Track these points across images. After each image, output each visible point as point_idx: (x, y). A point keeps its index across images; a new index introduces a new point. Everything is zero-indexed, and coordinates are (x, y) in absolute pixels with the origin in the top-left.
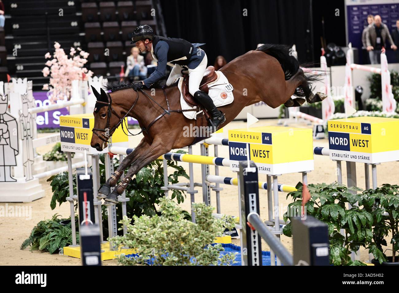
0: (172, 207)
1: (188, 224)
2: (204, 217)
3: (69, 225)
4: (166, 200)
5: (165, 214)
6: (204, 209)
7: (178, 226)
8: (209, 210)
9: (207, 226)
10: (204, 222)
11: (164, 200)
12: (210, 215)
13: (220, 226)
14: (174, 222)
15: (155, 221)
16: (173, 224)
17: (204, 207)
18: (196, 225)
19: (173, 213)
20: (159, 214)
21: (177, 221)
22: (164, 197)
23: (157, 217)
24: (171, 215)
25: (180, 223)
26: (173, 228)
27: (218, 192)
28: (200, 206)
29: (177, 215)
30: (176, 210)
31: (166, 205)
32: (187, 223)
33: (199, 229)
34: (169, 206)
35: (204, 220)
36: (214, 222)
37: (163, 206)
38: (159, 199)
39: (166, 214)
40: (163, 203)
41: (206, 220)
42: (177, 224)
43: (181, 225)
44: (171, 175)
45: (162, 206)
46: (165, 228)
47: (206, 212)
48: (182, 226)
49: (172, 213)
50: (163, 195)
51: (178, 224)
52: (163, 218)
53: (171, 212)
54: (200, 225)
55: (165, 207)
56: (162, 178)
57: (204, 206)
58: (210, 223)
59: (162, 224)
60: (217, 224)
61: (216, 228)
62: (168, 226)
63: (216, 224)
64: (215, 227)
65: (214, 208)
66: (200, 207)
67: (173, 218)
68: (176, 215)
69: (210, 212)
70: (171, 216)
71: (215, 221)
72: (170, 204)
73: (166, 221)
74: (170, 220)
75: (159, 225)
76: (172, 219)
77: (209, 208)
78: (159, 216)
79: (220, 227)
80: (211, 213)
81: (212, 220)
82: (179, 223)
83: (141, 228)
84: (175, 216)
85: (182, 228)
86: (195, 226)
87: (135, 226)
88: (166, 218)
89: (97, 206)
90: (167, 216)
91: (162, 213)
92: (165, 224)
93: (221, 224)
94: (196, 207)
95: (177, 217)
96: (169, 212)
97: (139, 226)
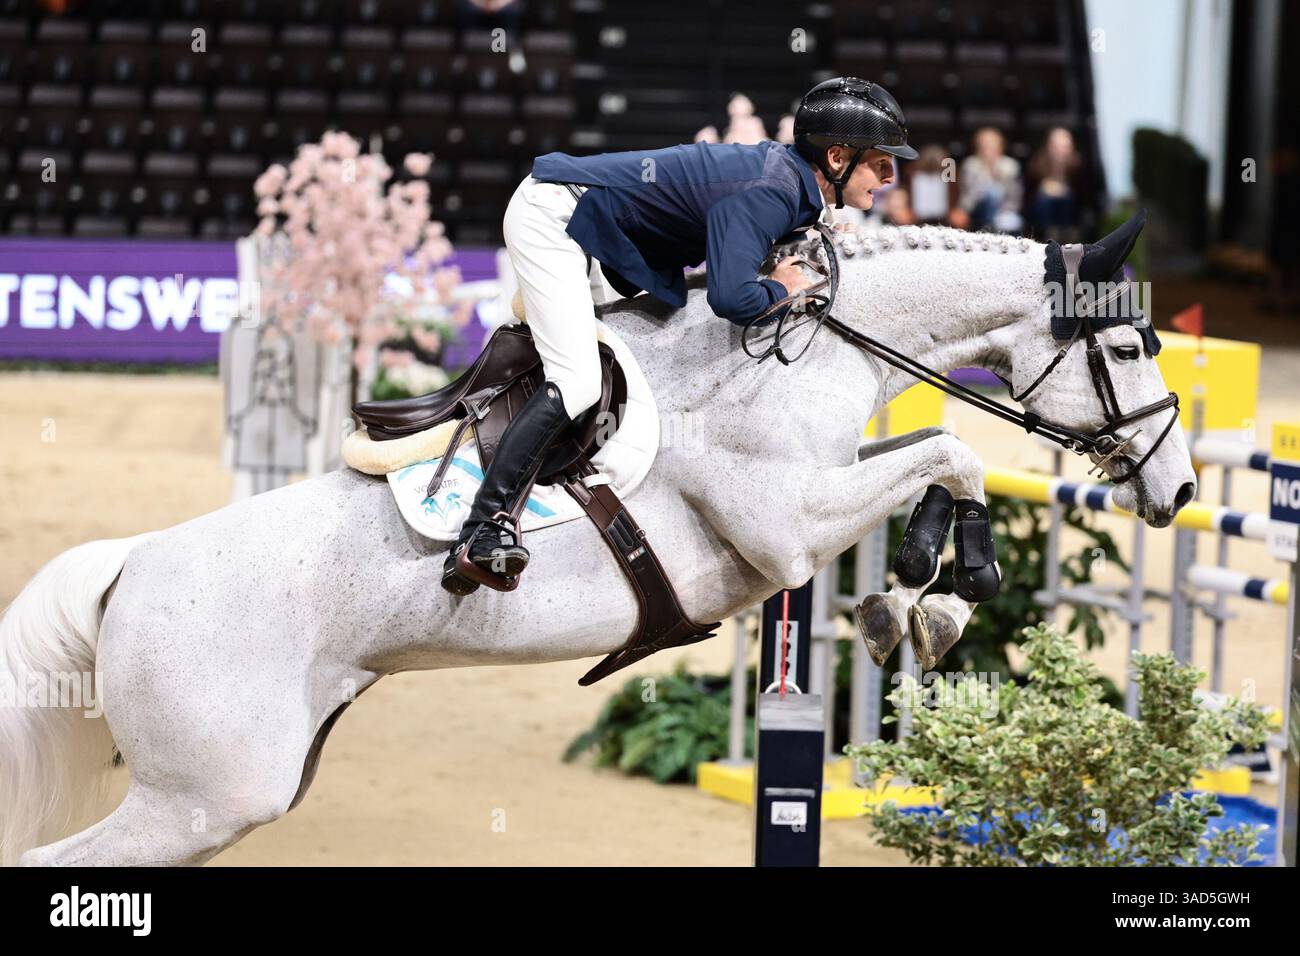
0: (1064, 659)
1: (1111, 719)
2: (1168, 702)
3: (723, 695)
4: (1049, 635)
5: (1039, 682)
6: (1168, 674)
7: (1080, 723)
8: (1185, 679)
9: (1172, 731)
10: (1165, 719)
11: (1040, 634)
12: (1189, 697)
13: (1217, 734)
14: (1066, 709)
15: (1006, 702)
16: (1064, 715)
17: (1169, 667)
18: (1139, 725)
19: (1068, 680)
20: (1022, 681)
21: (1077, 706)
22: (1041, 624)
23: (1013, 688)
24: (1060, 686)
25: (1087, 714)
26: (1061, 729)
27: (1219, 624)
28: (1156, 663)
29: (1081, 689)
30: (1077, 671)
31: (1047, 652)
32: (1108, 716)
33: (1147, 737)
34: (1054, 657)
35: (1166, 710)
36: (1199, 721)
37: (1037, 656)
38: (1025, 631)
39: (1043, 681)
40: (1037, 647)
41: (1174, 712)
42: (1076, 718)
43: (1090, 720)
44: (1071, 557)
45: (1034, 654)
46: (1035, 727)
47: (1174, 686)
48: (1092, 726)
49: (1062, 680)
50: (1040, 619)
51: (1079, 716)
52: (1033, 694)
53: (1059, 675)
54: (1152, 725)
55: (1041, 657)
56: (1041, 566)
57: (1171, 663)
58: (1184, 723)
59: (1027, 714)
60: (1208, 727)
61: (1202, 741)
62: (1045, 722)
63: (1204, 727)
64: (1199, 736)
65: (1202, 675)
66: (1156, 668)
67: (1066, 696)
68: (1077, 689)
69: (1188, 684)
70: (1060, 691)
71: (1204, 716)
72: (1059, 650)
73: (1042, 704)
74: (1053, 701)
75: (1017, 714)
76: (1062, 700)
77: (1187, 673)
78: (1018, 688)
79: (1215, 739)
80: (1190, 689)
81: (1191, 712)
82: (1082, 713)
83: (957, 722)
84: (1073, 692)
85: (1093, 731)
86: (1135, 729)
87: (937, 713)
88: (1042, 696)
89: (820, 639)
90: (1046, 689)
91: (1030, 678)
92: (1037, 712)
93: (1219, 728)
94: (1142, 667)
95: (1079, 695)
96: (1054, 675)
97: (950, 715)
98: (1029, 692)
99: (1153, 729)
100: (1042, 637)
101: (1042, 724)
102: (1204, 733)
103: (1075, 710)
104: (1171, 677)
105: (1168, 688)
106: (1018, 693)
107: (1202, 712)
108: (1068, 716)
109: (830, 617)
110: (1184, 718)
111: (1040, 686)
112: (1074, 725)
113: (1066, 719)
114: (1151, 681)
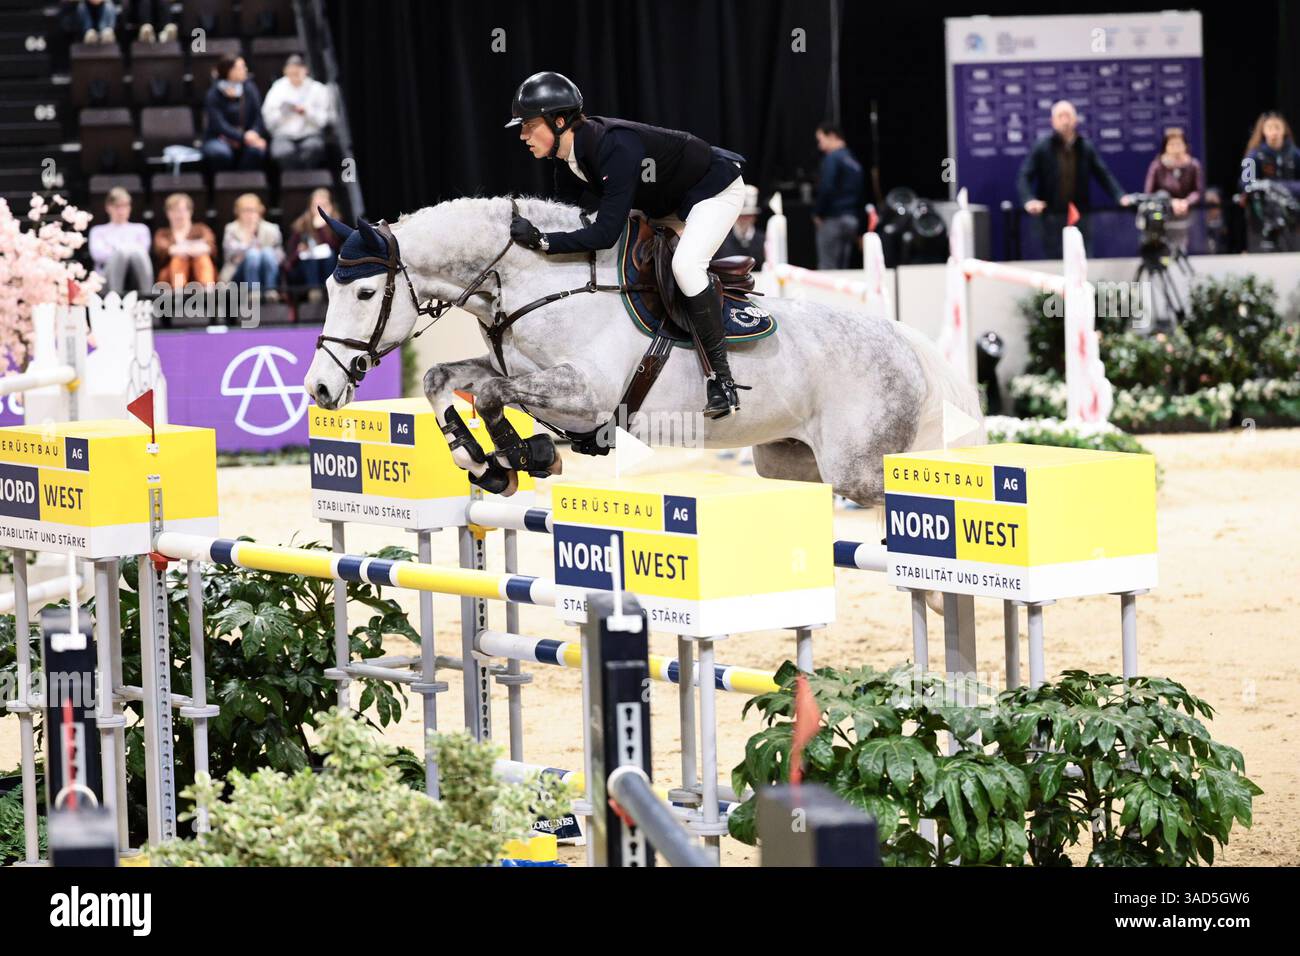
0: (359, 743)
1: (412, 801)
2: (468, 779)
3: (14, 794)
4: (342, 720)
5: (335, 767)
6: (465, 752)
7: (380, 807)
8: (484, 756)
9: (475, 809)
10: (466, 797)
11: (331, 719)
12: (488, 773)
13: (520, 808)
14: (364, 793)
15: (303, 790)
16: (363, 800)
17: (466, 744)
18: (440, 805)
19: (364, 764)
20: (316, 761)
21: (376, 790)
22: (332, 709)
23: (309, 775)
24: (356, 770)
25: (386, 797)
26: (361, 814)
27: (514, 691)
28: (453, 741)
29: (378, 772)
30: (373, 754)
31: (341, 737)
32: (408, 798)
33: (449, 817)
34: (348, 741)
35: (466, 788)
36: (501, 797)
37: (331, 742)
38: (318, 715)
39: (339, 766)
40: (330, 732)
41: (474, 790)
42: (375, 802)
43: (389, 804)
44: (359, 630)
45: (328, 738)
46: (335, 815)
47: (472, 764)
48: (392, 810)
49: (358, 764)
50: (331, 701)
51: (378, 800)
52: (329, 779)
53: (354, 760)
54: (454, 804)
55: (336, 742)
56: (330, 642)
57: (468, 740)
58: (486, 800)
59: (325, 801)
60: (511, 802)
61: (504, 817)
62: (344, 808)
63: (506, 802)
64: (501, 812)
65: (500, 750)
66: (453, 746)
67: (363, 780)
68: (374, 773)
69: (487, 760)
70: (357, 775)
71: (505, 791)
72: (352, 734)
73: (340, 789)
74: (351, 786)
75: (316, 802)
76: (359, 785)
77: (484, 749)
78: (314, 775)
79: (518, 813)
80: (489, 765)
81: (491, 788)
82: (381, 796)
83: (255, 814)
84: (370, 775)
85: (394, 815)
86: (436, 810)
87: (234, 806)
88: (339, 782)
89: (109, 731)
90: (342, 774)
91: (325, 763)
92: (335, 799)
93: (521, 802)
94: (439, 746)
95: (377, 778)
96: (349, 759)
97: (248, 807)
98: (325, 779)
99: (455, 808)
100: (335, 723)
101: (341, 810)
102: (507, 808)
103: (373, 793)
104: (470, 753)
105: (467, 766)
106: (314, 779)
107: (502, 788)
108: (367, 800)
109: (118, 708)
110: (485, 795)
111: (336, 772)
112: (375, 810)
113: (366, 804)
114: (449, 759)
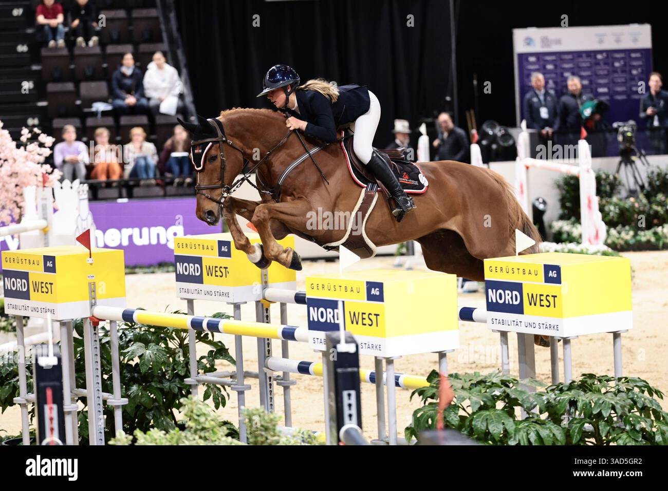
0: (204, 414)
1: (233, 445)
2: (263, 433)
4: (195, 402)
5: (192, 428)
6: (262, 418)
8: (272, 420)
10: (262, 443)
11: (189, 401)
12: (274, 430)
14: (208, 441)
15: (174, 440)
16: (207, 445)
17: (262, 414)
19: (207, 425)
20: (182, 427)
22: (189, 396)
23: (178, 432)
24: (203, 429)
27: (286, 388)
28: (255, 412)
29: (215, 430)
30: (212, 420)
31: (195, 411)
32: (231, 443)
34: (198, 413)
35: (262, 438)
36: (281, 442)
37: (189, 414)
38: (182, 400)
39: (194, 427)
40: (189, 408)
41: (267, 439)
44: (202, 358)
45: (188, 412)
47: (265, 424)
49: (204, 426)
50: (189, 393)
52: (189, 434)
53: (202, 423)
55: (192, 414)
56: (187, 363)
57: (263, 412)
58: (273, 444)
65: (280, 417)
66: (255, 415)
67: (207, 434)
68: (212, 430)
69: (273, 423)
70: (203, 431)
72: (201, 409)
73: (194, 439)
74: (200, 437)
76: (205, 437)
77: (272, 416)
78: (181, 432)
80: (274, 425)
81: (276, 438)
82: (217, 443)
84: (211, 432)
88: (194, 436)
89: (69, 413)
90: (196, 431)
91: (186, 426)
94: (248, 415)
95: (214, 433)
96: (199, 423)
98: (186, 433)
100: (191, 404)
103: (212, 441)
104: (264, 419)
105: (262, 426)
106: (181, 435)
107: (282, 438)
109: (74, 401)
110: (273, 441)
111: (192, 430)
114: (253, 422)
